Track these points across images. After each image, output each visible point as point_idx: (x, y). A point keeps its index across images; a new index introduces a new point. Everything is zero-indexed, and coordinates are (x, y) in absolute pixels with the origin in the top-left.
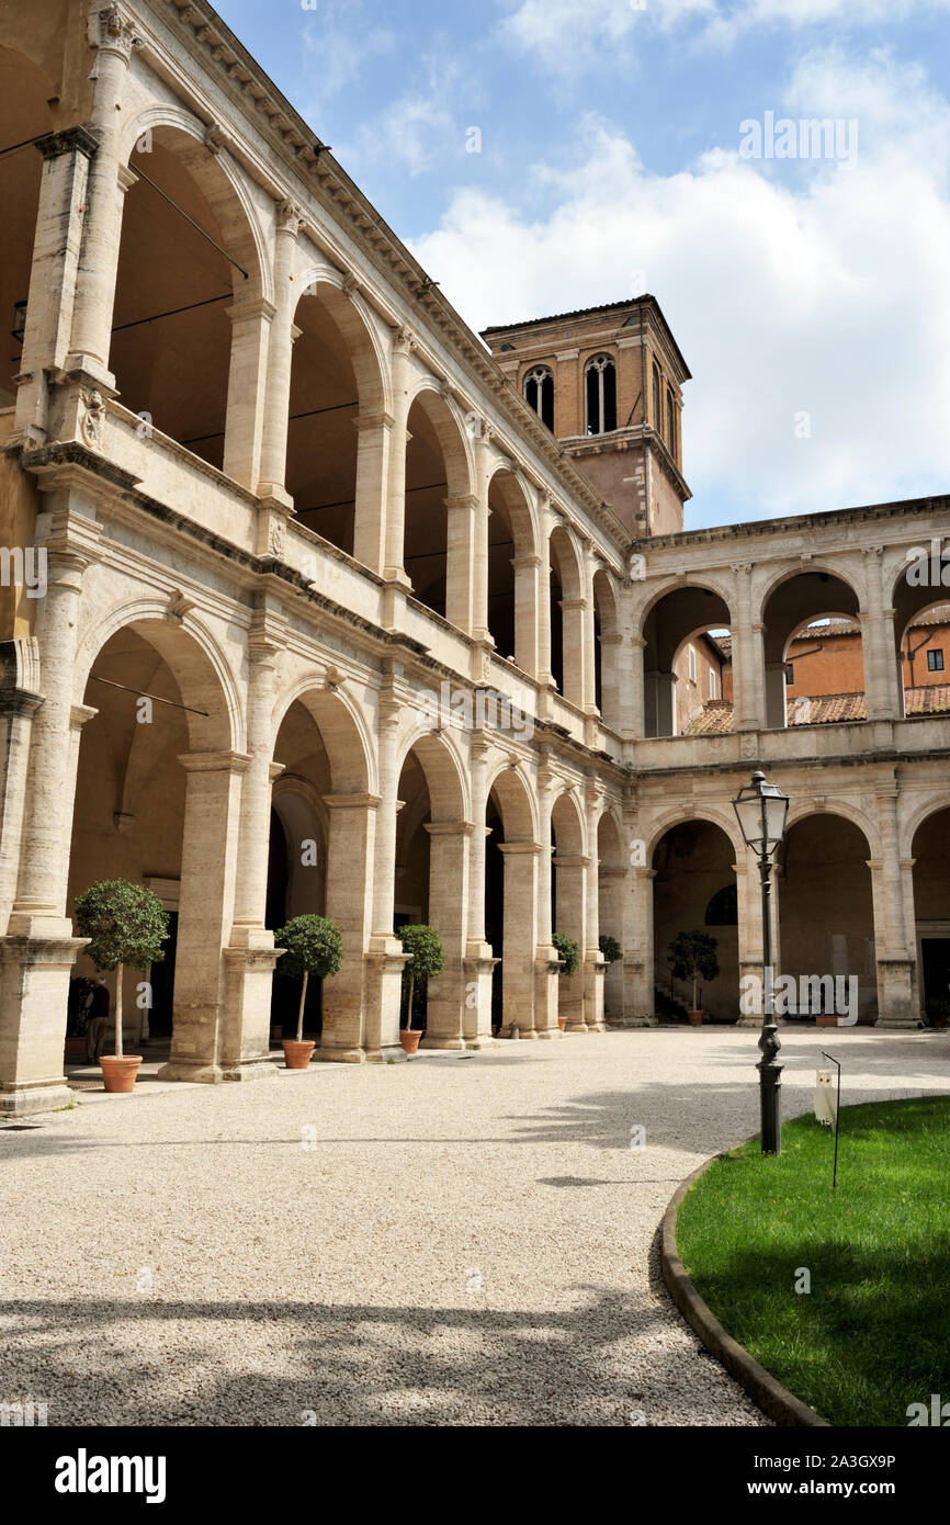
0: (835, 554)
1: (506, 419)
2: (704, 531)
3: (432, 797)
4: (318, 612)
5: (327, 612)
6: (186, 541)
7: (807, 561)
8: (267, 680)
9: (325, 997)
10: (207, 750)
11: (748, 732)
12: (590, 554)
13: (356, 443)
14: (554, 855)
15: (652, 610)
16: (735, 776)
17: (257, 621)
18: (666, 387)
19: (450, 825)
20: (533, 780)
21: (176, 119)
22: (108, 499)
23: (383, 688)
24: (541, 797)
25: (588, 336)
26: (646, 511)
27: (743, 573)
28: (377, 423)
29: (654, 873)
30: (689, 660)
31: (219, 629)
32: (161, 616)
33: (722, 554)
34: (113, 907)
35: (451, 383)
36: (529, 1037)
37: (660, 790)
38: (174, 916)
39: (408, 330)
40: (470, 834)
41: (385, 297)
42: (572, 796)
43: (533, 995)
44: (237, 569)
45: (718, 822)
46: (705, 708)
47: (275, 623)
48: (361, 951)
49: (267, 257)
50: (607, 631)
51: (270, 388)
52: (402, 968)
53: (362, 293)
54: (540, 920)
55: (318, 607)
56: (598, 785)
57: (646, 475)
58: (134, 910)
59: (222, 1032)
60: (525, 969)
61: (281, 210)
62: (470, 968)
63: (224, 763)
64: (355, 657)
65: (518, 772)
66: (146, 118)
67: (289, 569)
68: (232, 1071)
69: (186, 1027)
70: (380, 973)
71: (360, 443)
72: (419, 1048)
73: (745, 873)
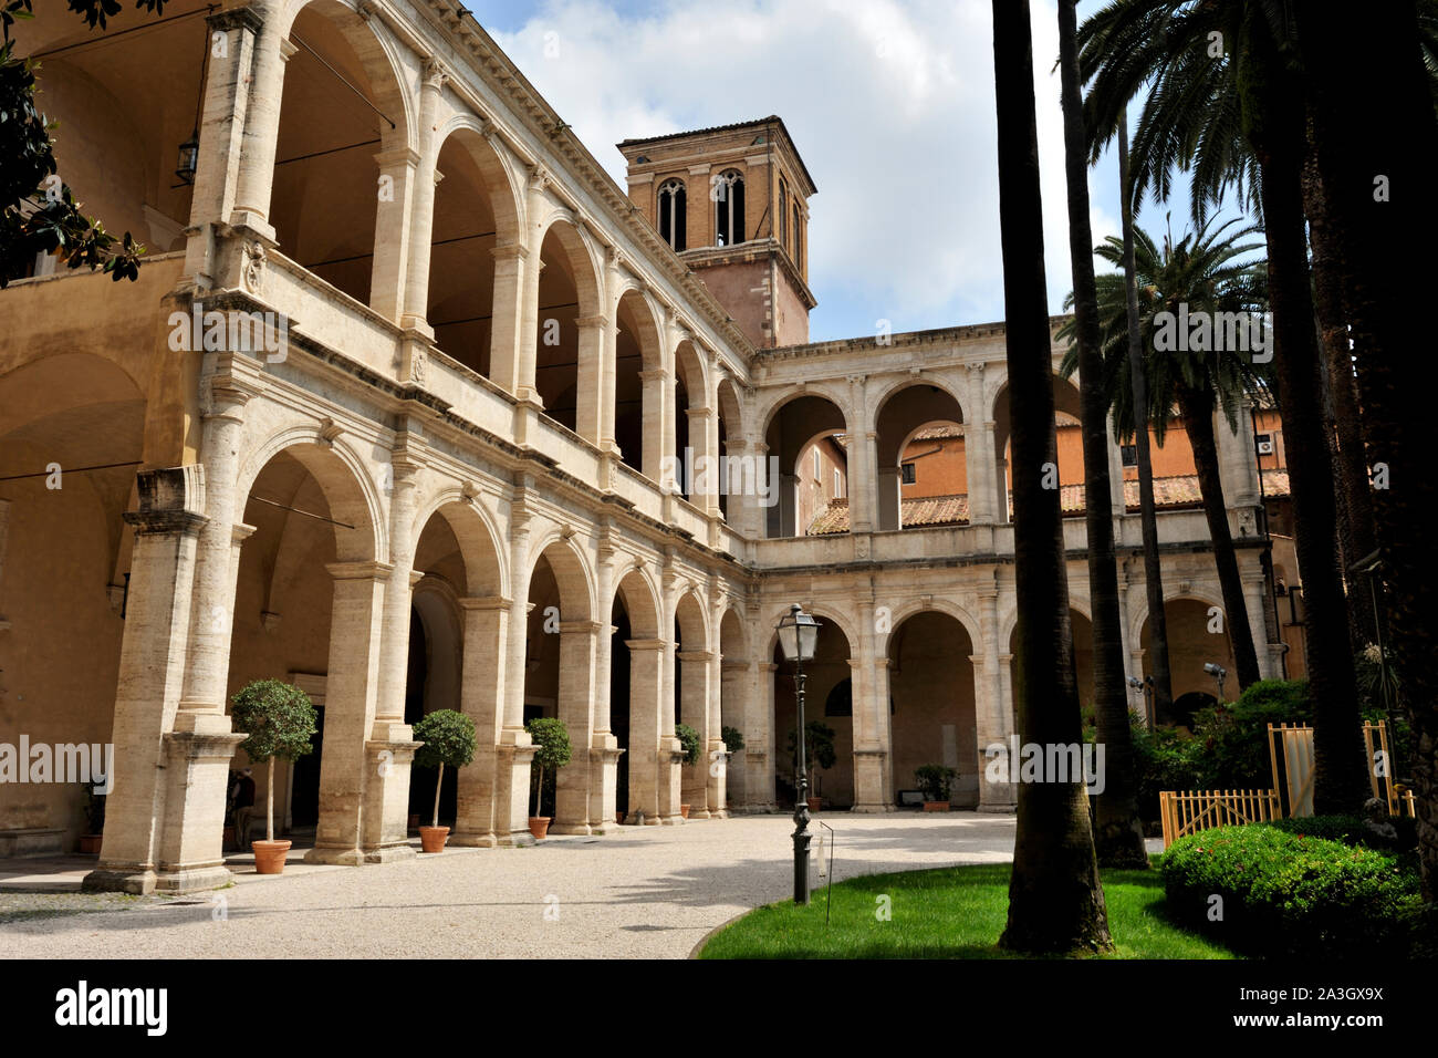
0: (941, 369)
1: (635, 244)
3: (562, 597)
4: (458, 432)
5: (463, 432)
6: (336, 373)
7: (915, 376)
8: (409, 496)
9: (459, 786)
10: (353, 560)
11: (862, 534)
12: (715, 365)
13: (494, 272)
14: (678, 650)
15: (775, 416)
16: (850, 575)
17: (400, 442)
18: (792, 201)
19: (578, 624)
20: (658, 580)
23: (515, 499)
24: (665, 597)
25: (720, 152)
26: (772, 321)
27: (857, 385)
28: (512, 254)
29: (776, 666)
30: (814, 458)
31: (365, 450)
32: (313, 441)
33: (839, 366)
34: (268, 705)
35: (582, 214)
36: (652, 824)
37: (781, 587)
38: (321, 709)
39: (543, 168)
40: (597, 632)
41: (521, 138)
42: (696, 594)
43: (657, 782)
44: (382, 396)
45: (834, 619)
46: (830, 506)
47: (416, 444)
48: (491, 742)
49: (413, 110)
50: (732, 436)
51: (414, 229)
52: (531, 758)
53: (500, 136)
54: (664, 713)
55: (454, 428)
56: (722, 583)
57: (771, 286)
58: (286, 707)
59: (364, 819)
60: (649, 759)
61: (425, 66)
62: (596, 758)
63: (369, 572)
64: (489, 472)
65: (643, 573)
67: (429, 395)
68: (373, 854)
69: (331, 814)
70: (510, 764)
71: (497, 273)
72: (548, 833)
73: (859, 666)
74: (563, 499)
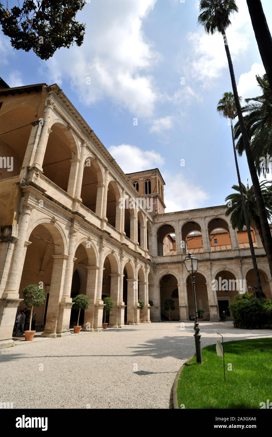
0: (195, 218)
1: (129, 188)
2: (169, 213)
3: (112, 268)
4: (86, 224)
5: (88, 224)
6: (57, 206)
7: (190, 219)
8: (74, 239)
9: (85, 315)
10: (59, 254)
11: (179, 255)
12: (146, 217)
13: (97, 190)
14: (138, 282)
15: (159, 229)
16: (177, 264)
17: (72, 225)
18: (161, 186)
19: (115, 274)
20: (134, 264)
21: (62, 122)
22: (39, 195)
23: (101, 242)
24: (136, 268)
25: (146, 176)
26: (157, 210)
27: (177, 222)
28: (101, 186)
29: (160, 286)
30: (166, 240)
31: (64, 226)
32: (49, 222)
33: (173, 218)
34: (32, 291)
35: (117, 180)
36: (133, 325)
37: (161, 267)
38: (48, 294)
39: (108, 168)
40: (120, 276)
41: (104, 161)
42: (142, 268)
43: (134, 314)
44: (68, 213)
45: (174, 275)
46: (170, 251)
47: (76, 226)
48: (93, 303)
49: (79, 150)
50: (150, 233)
51: (78, 176)
52: (103, 307)
53: (99, 160)
54: (136, 297)
55: (86, 223)
56: (148, 266)
57: (157, 202)
58: (37, 292)
59: (58, 324)
60: (132, 308)
61: (83, 142)
62: (119, 308)
63: (63, 257)
64: (95, 235)
65: (131, 263)
66: (55, 121)
67: (80, 214)
68: (59, 334)
69: (49, 323)
70: (98, 309)
71: (98, 190)
72: (107, 327)
73: (180, 286)
74: (112, 244)
